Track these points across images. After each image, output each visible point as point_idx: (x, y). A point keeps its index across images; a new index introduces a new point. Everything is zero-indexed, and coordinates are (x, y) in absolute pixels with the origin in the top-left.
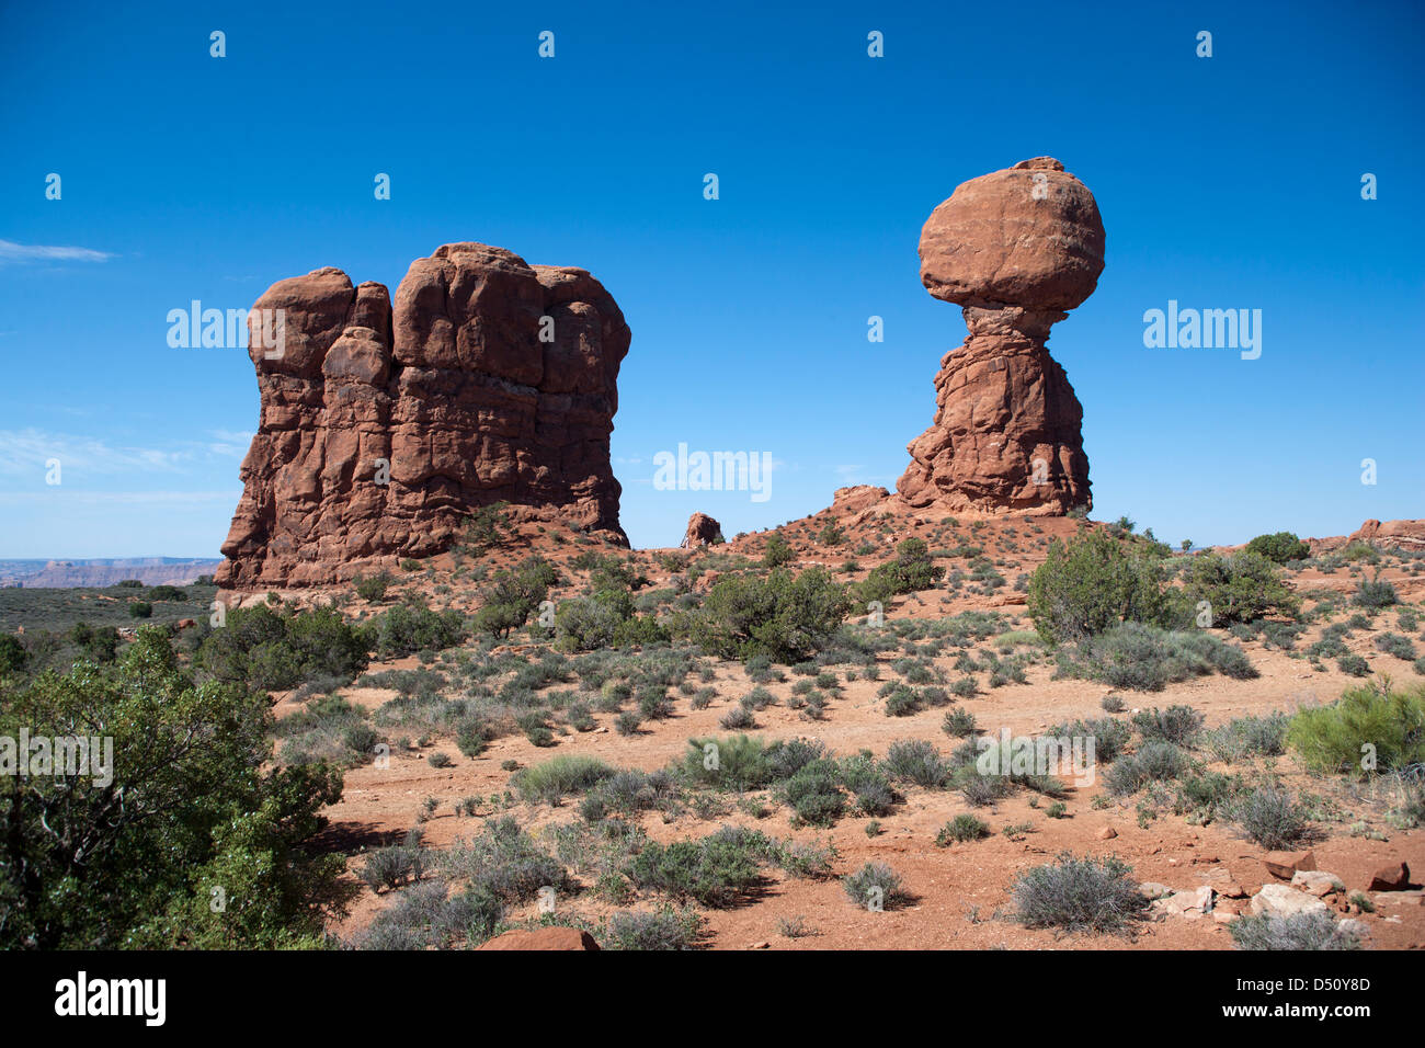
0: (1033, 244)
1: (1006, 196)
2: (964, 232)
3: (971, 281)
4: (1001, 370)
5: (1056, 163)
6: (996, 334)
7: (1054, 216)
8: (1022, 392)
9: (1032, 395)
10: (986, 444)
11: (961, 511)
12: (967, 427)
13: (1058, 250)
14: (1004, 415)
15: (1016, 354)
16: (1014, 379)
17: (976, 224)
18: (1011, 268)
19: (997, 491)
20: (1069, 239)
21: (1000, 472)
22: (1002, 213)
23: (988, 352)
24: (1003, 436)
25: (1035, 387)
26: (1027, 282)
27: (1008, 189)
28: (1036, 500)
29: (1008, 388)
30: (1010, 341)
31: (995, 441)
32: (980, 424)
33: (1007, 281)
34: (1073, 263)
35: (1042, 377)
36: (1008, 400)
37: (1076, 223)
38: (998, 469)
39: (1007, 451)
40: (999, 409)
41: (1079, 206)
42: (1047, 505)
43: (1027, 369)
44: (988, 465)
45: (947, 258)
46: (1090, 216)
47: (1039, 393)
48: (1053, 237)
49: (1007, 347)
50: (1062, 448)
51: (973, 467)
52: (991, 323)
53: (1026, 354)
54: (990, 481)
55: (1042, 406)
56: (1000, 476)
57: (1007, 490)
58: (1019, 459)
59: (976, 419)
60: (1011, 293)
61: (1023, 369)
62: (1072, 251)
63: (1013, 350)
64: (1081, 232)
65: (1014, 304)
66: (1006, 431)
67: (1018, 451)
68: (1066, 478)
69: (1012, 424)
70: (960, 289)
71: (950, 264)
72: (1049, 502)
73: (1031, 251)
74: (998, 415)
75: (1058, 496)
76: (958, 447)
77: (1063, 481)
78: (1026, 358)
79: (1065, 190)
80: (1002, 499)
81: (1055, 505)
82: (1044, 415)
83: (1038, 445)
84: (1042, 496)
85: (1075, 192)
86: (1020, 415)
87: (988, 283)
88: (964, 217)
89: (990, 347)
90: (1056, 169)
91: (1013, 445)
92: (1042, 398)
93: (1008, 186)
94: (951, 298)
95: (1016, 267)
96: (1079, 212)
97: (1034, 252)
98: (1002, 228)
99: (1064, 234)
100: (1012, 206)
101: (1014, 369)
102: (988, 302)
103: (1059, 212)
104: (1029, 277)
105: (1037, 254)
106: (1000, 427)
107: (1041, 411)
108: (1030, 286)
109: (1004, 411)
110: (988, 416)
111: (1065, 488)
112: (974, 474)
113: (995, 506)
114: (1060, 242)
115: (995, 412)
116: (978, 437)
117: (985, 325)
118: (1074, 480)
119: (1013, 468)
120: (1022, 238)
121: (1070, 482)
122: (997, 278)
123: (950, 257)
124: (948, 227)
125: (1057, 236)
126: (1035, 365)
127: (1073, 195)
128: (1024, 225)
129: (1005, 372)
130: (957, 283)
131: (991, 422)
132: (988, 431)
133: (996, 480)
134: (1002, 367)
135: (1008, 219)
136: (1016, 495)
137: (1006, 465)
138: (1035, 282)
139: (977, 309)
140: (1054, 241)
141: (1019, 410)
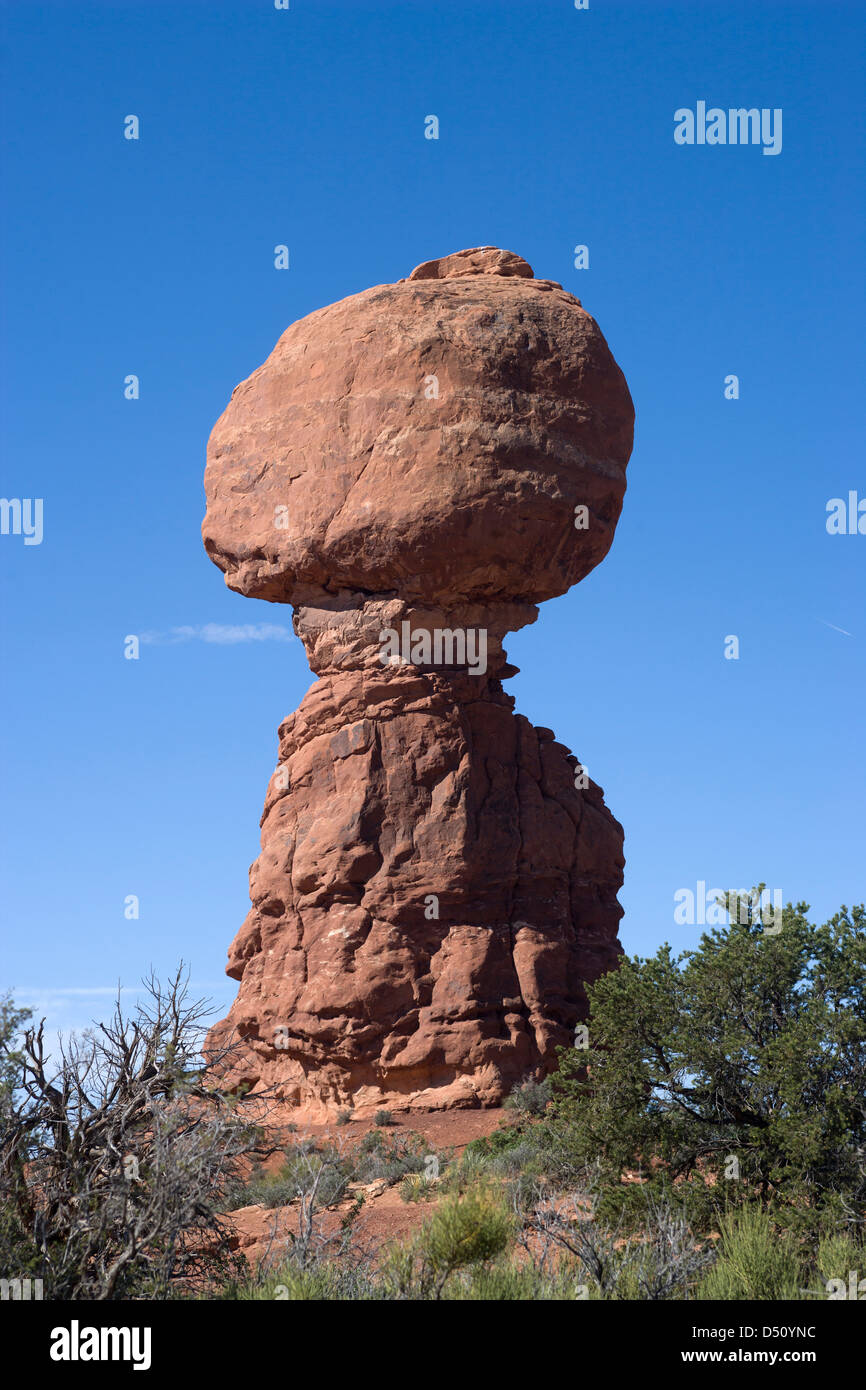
0: (408, 449)
1: (359, 344)
2: (273, 436)
3: (282, 547)
4: (357, 752)
5: (509, 258)
6: (351, 668)
7: (465, 378)
8: (411, 799)
9: (437, 808)
10: (321, 933)
11: (297, 1103)
12: (282, 895)
13: (468, 457)
14: (358, 861)
15: (398, 711)
16: (390, 771)
17: (297, 413)
18: (360, 508)
19: (344, 1047)
20: (502, 429)
21: (344, 1001)
22: (349, 381)
23: (333, 711)
24: (360, 913)
25: (443, 790)
26: (392, 537)
27: (364, 326)
28: (435, 1069)
29: (374, 793)
30: (380, 681)
31: (338, 924)
32: (308, 884)
33: (355, 540)
34: (510, 486)
35: (464, 764)
36: (370, 825)
37: (531, 390)
38: (340, 994)
39: (365, 950)
40: (347, 848)
41: (543, 350)
42: (465, 1078)
43: (424, 747)
44: (326, 985)
45: (242, 500)
46: (574, 373)
47: (452, 802)
48: (457, 427)
49: (374, 696)
50: (522, 934)
51: (292, 992)
52: (340, 642)
53: (422, 710)
54: (325, 1024)
55: (460, 834)
56: (345, 1011)
57: (366, 1046)
58: (394, 967)
59: (298, 872)
60: (368, 565)
61: (415, 745)
62: (506, 457)
63: (390, 702)
64: (543, 413)
65: (387, 594)
66: (367, 900)
67: (392, 946)
68: (523, 1011)
69: (379, 880)
70: (268, 569)
71: (247, 512)
72: (472, 1073)
73: (401, 462)
74: (342, 860)
75: (490, 1056)
76: (272, 946)
77: (511, 1019)
78: (422, 720)
79: (506, 318)
80: (360, 1067)
81: (484, 1078)
82: (465, 854)
83: (453, 930)
84: (450, 1058)
85: (537, 320)
86: (401, 859)
87: (314, 547)
88: (276, 403)
89: (337, 699)
90: (505, 272)
91: (382, 932)
92: (460, 814)
93: (364, 321)
94: (258, 589)
95: (367, 504)
96: (542, 365)
97: (406, 468)
98: (344, 418)
99: (490, 418)
100: (372, 362)
101: (391, 746)
102: (334, 593)
103: (479, 367)
104: (394, 525)
105: (414, 470)
106: (351, 890)
107: (456, 846)
108: (402, 547)
109: (358, 851)
110: (322, 863)
111: (514, 1034)
112: (293, 1010)
113: (351, 1087)
114: (475, 436)
115: (337, 853)
116: (306, 915)
117: (329, 648)
118: (545, 1014)
119: (378, 990)
120: (383, 436)
121: (535, 1019)
122: (333, 533)
123: (249, 495)
124: (247, 428)
125: (468, 425)
126: (447, 735)
127: (529, 327)
128: (390, 405)
129: (368, 756)
130: (258, 555)
131: (326, 880)
132: (324, 903)
133: (337, 1022)
134: (361, 744)
135: (362, 394)
136: (390, 1056)
137: (360, 984)
138: (412, 534)
139: (312, 611)
140: (459, 436)
141: (400, 846)
